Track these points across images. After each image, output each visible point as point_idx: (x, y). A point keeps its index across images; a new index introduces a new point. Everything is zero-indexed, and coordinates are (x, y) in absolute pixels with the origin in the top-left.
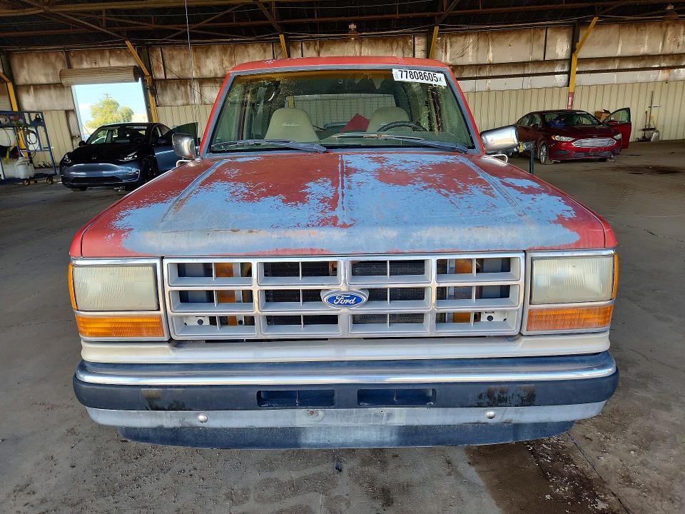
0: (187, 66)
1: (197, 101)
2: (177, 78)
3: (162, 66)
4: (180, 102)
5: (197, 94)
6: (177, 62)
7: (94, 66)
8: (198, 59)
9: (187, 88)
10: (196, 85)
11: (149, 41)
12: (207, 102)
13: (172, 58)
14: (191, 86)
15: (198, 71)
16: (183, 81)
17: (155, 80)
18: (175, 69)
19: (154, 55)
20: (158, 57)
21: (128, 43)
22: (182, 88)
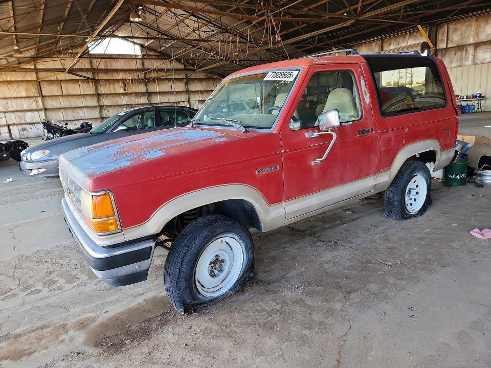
0: (467, 34)
1: (469, 62)
2: (456, 46)
3: (446, 38)
4: (454, 65)
5: (471, 57)
6: (459, 33)
7: (397, 47)
8: (478, 26)
9: (463, 53)
10: (471, 50)
11: (438, 21)
12: (479, 62)
13: (455, 30)
14: (466, 51)
15: (476, 37)
16: (461, 48)
17: (438, 50)
18: (456, 39)
19: (441, 31)
20: (444, 32)
21: (419, 27)
22: (459, 53)
